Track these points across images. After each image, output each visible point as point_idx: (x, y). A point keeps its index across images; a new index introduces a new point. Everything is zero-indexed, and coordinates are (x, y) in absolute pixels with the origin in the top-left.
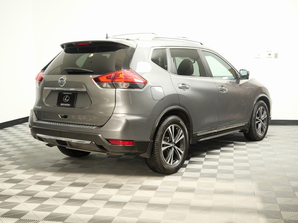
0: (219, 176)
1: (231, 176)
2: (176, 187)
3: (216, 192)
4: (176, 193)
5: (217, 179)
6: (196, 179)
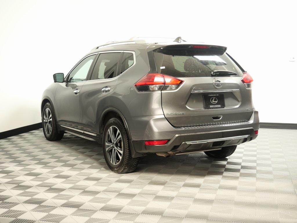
0: (258, 176)
1: (271, 176)
2: (218, 185)
3: (258, 190)
4: (219, 190)
5: (258, 179)
6: (237, 178)
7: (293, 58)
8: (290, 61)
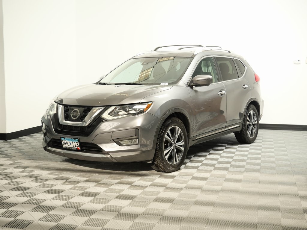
7: (299, 61)
8: (295, 64)
